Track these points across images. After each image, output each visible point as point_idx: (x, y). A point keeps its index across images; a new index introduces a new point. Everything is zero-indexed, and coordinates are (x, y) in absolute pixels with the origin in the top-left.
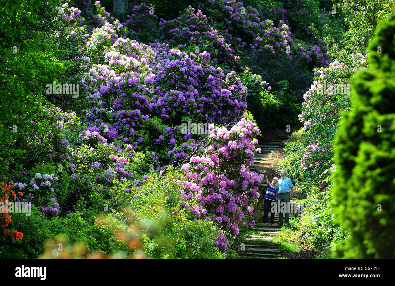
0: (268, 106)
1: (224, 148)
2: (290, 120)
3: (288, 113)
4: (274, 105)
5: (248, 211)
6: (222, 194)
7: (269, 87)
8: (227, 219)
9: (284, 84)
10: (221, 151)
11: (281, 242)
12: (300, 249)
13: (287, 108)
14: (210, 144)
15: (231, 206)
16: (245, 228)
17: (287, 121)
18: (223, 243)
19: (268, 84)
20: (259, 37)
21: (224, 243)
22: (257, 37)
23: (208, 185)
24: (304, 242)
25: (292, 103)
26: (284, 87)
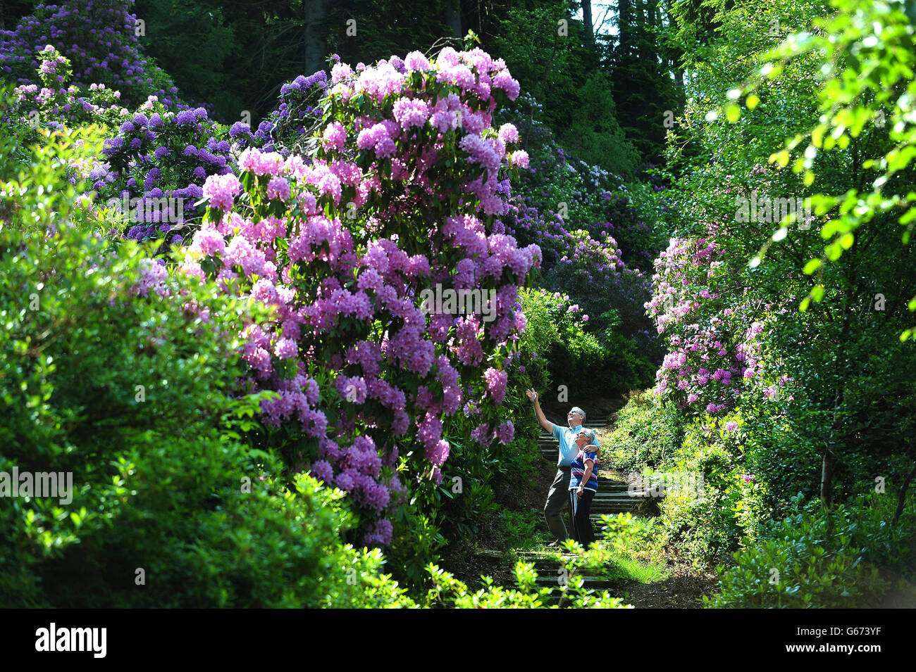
0: (583, 354)
1: (380, 127)
2: (626, 383)
3: (622, 370)
4: (595, 355)
5: (485, 385)
6: (369, 292)
7: (584, 316)
8: (394, 397)
9: (612, 315)
10: (367, 137)
11: (615, 559)
12: (665, 577)
13: (619, 360)
14: (331, 120)
15: (407, 343)
16: (478, 452)
17: (621, 383)
18: (370, 483)
19: (582, 310)
20: (566, 257)
21: (378, 482)
22: (562, 257)
23: (317, 263)
24: (675, 559)
25: (628, 353)
26: (613, 322)
